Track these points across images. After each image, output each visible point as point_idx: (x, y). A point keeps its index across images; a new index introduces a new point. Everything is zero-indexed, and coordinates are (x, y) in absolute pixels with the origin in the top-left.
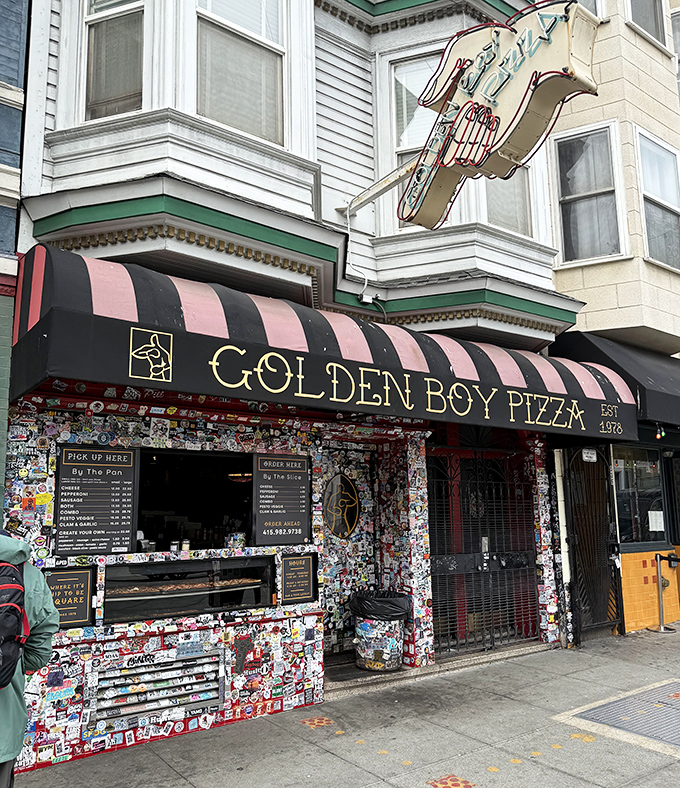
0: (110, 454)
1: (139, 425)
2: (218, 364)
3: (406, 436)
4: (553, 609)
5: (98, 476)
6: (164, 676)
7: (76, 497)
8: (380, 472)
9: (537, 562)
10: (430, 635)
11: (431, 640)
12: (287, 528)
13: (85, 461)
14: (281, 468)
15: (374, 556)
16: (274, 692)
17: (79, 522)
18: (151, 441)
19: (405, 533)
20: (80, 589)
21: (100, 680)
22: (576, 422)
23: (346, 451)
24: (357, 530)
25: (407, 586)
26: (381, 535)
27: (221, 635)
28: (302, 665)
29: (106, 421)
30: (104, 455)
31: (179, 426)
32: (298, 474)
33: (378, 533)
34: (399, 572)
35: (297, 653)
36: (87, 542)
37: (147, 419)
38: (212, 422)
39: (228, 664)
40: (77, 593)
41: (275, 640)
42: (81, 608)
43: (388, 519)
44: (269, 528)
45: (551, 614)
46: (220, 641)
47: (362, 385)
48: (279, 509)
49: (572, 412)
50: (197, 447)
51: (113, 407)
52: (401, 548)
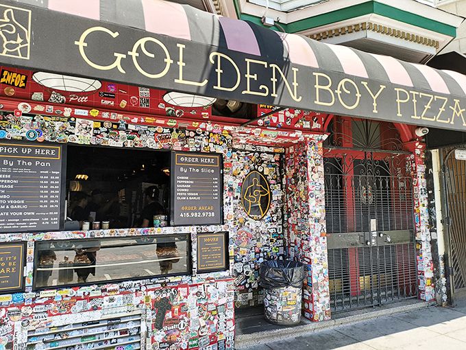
0: (39, 148)
1: (65, 124)
2: (86, 45)
3: (306, 138)
4: (429, 274)
5: (28, 167)
6: (91, 332)
7: (7, 184)
8: (287, 170)
9: (417, 238)
10: (327, 296)
11: (327, 300)
12: (202, 212)
13: (15, 154)
14: (197, 163)
15: (283, 234)
16: (190, 343)
17: (10, 205)
18: (76, 138)
19: (306, 216)
20: (12, 260)
21: (29, 337)
22: (458, 119)
23: (260, 153)
24: (269, 214)
25: (307, 258)
26: (288, 218)
27: (143, 298)
28: (215, 321)
29: (34, 120)
30: (33, 149)
31: (102, 126)
32: (211, 168)
33: (286, 216)
34: (301, 246)
35: (211, 312)
36: (18, 222)
37: (73, 119)
38: (134, 124)
39: (149, 321)
40: (10, 264)
41: (191, 301)
42: (13, 277)
43: (293, 205)
44: (186, 212)
45: (428, 279)
46: (142, 302)
47: (248, 76)
48: (194, 196)
49: (454, 110)
50: (119, 144)
51: (39, 108)
52: (303, 227)
